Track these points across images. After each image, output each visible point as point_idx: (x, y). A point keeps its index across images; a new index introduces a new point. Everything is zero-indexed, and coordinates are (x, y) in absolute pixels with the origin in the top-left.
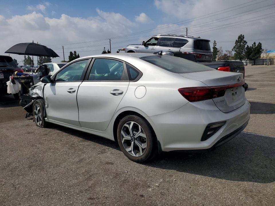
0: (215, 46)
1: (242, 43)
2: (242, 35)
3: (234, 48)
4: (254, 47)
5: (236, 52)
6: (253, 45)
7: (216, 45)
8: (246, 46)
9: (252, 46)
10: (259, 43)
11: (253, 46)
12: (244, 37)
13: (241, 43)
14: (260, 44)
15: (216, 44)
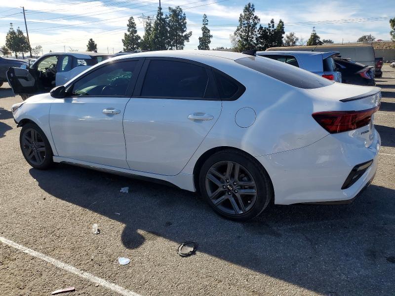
0: (206, 26)
1: (251, 21)
2: (251, 5)
3: (238, 30)
4: (272, 29)
5: (241, 38)
6: (269, 24)
7: (207, 24)
8: (258, 27)
9: (267, 27)
10: (281, 22)
11: (270, 27)
12: (254, 9)
13: (249, 19)
14: (281, 25)
15: (208, 21)
